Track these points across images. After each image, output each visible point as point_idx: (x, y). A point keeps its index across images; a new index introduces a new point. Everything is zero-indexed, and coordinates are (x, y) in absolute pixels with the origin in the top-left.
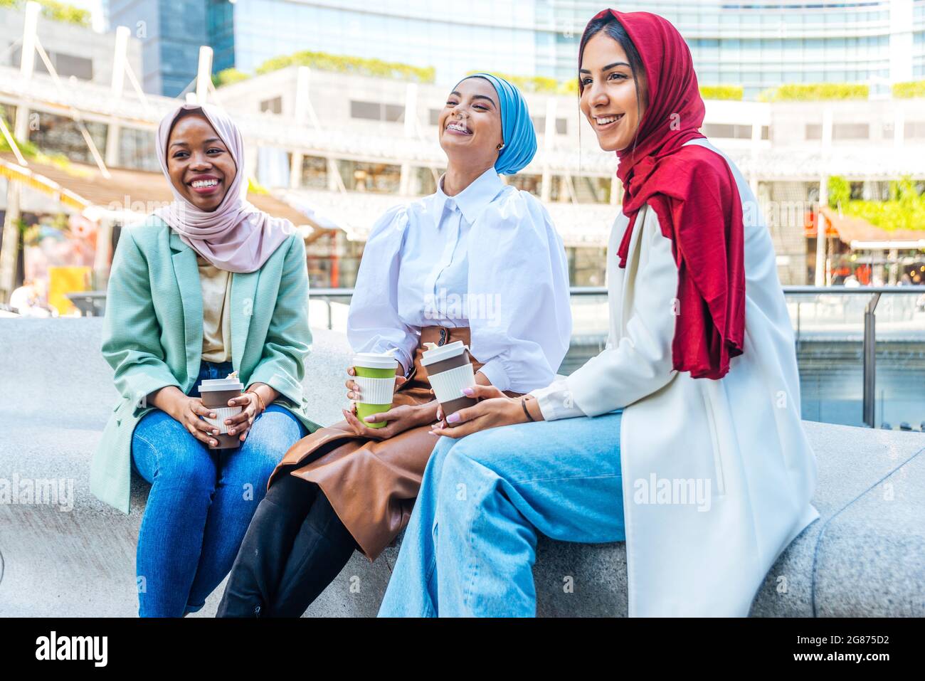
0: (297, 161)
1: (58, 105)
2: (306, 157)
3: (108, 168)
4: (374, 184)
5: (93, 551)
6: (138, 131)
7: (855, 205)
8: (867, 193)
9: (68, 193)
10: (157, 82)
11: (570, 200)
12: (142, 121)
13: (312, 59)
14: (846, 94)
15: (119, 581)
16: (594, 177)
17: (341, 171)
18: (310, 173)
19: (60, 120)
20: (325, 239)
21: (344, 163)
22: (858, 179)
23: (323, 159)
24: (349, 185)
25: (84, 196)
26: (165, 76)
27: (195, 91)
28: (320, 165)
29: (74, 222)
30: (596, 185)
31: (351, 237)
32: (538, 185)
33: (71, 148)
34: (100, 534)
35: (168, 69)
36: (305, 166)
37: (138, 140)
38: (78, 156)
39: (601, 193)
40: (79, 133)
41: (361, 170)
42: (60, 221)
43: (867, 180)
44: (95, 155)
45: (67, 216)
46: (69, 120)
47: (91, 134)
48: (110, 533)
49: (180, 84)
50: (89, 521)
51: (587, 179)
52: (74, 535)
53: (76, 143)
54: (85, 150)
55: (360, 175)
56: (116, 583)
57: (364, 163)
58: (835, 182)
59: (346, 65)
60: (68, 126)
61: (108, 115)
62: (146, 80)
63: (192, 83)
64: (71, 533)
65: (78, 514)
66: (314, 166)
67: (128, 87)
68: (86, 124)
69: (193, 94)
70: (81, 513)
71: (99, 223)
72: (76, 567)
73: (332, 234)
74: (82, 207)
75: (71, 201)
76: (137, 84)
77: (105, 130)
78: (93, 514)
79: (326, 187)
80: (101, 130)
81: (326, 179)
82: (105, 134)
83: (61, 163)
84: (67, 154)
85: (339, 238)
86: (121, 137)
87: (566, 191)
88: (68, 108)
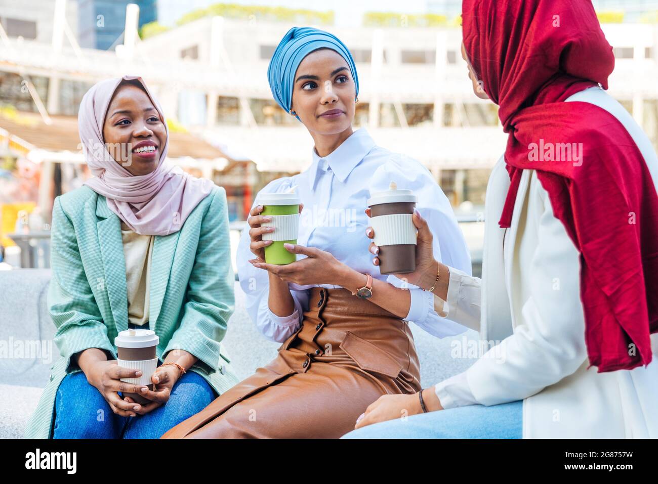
0: (213, 102)
2: (220, 98)
3: (50, 115)
4: (282, 118)
6: (74, 81)
9: (15, 138)
10: (92, 38)
11: (462, 125)
12: (78, 73)
13: (225, 10)
17: (252, 108)
18: (224, 112)
19: (9, 75)
20: (238, 169)
21: (255, 101)
23: (236, 99)
24: (259, 119)
25: (28, 141)
26: (98, 31)
27: (123, 43)
28: (233, 104)
29: (21, 164)
31: (261, 168)
32: (431, 113)
33: (19, 99)
35: (101, 25)
36: (220, 105)
37: (75, 90)
38: (24, 106)
40: (25, 86)
41: (269, 106)
42: (9, 163)
44: (38, 105)
45: (16, 159)
46: (16, 75)
47: (35, 86)
49: (111, 39)
53: (23, 94)
54: (30, 100)
55: (268, 110)
60: (16, 79)
61: (49, 70)
62: (82, 38)
63: (121, 36)
66: (227, 105)
67: (67, 43)
68: (30, 77)
69: (121, 46)
71: (42, 164)
73: (244, 165)
74: (27, 151)
75: (18, 146)
77: (47, 82)
79: (238, 123)
80: (44, 82)
81: (238, 117)
82: (47, 87)
83: (10, 113)
84: (16, 104)
85: (250, 168)
86: (61, 88)
87: (458, 116)
88: (16, 64)
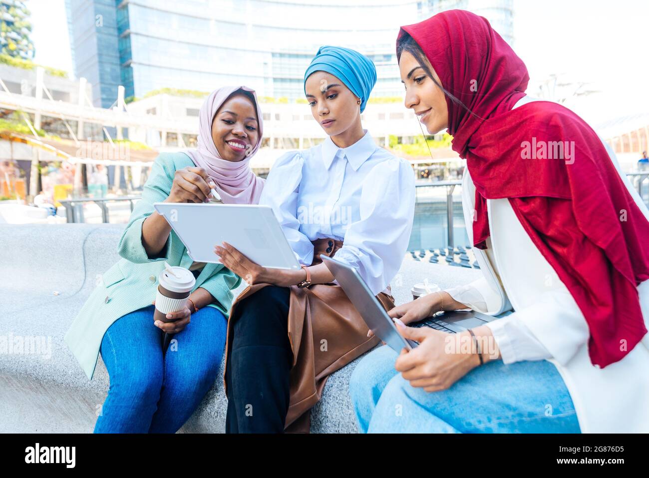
0: (164, 135)
1: (54, 113)
2: (168, 133)
3: (79, 140)
5: (58, 405)
6: (92, 124)
7: (400, 146)
8: (404, 141)
9: (60, 152)
10: (100, 102)
11: (282, 148)
12: (93, 119)
13: (168, 91)
14: (394, 101)
15: (79, 424)
16: (292, 137)
17: (184, 139)
18: (170, 140)
19: (56, 120)
21: (185, 135)
22: (400, 136)
23: (175, 134)
25: (67, 153)
26: (103, 100)
27: (117, 106)
28: (174, 136)
29: (64, 165)
30: (293, 141)
32: (268, 142)
33: (62, 132)
34: (63, 396)
35: (104, 96)
36: (168, 137)
37: (92, 128)
38: (65, 136)
39: (295, 144)
40: (65, 125)
41: (192, 138)
42: (58, 164)
43: (403, 136)
44: (73, 135)
45: (61, 162)
46: (60, 120)
47: (70, 126)
48: (69, 397)
49: (110, 103)
50: (53, 389)
51: (289, 139)
52: (44, 394)
53: (64, 130)
54: (68, 133)
55: (192, 140)
56: (77, 425)
57: (193, 135)
58: (391, 137)
59: (183, 93)
60: (60, 122)
61: (78, 117)
62: (95, 102)
63: (116, 102)
64: (41, 393)
65: (45, 383)
66: (171, 137)
67: (87, 104)
68: (68, 121)
69: (116, 107)
70: (47, 383)
71: (75, 164)
72: (47, 411)
74: (67, 158)
75: (62, 155)
76: (91, 104)
77: (77, 124)
78: (56, 384)
80: (75, 123)
81: (177, 143)
82: (77, 126)
83: (57, 140)
84: (60, 135)
86: (84, 127)
87: (280, 145)
88: (59, 114)
